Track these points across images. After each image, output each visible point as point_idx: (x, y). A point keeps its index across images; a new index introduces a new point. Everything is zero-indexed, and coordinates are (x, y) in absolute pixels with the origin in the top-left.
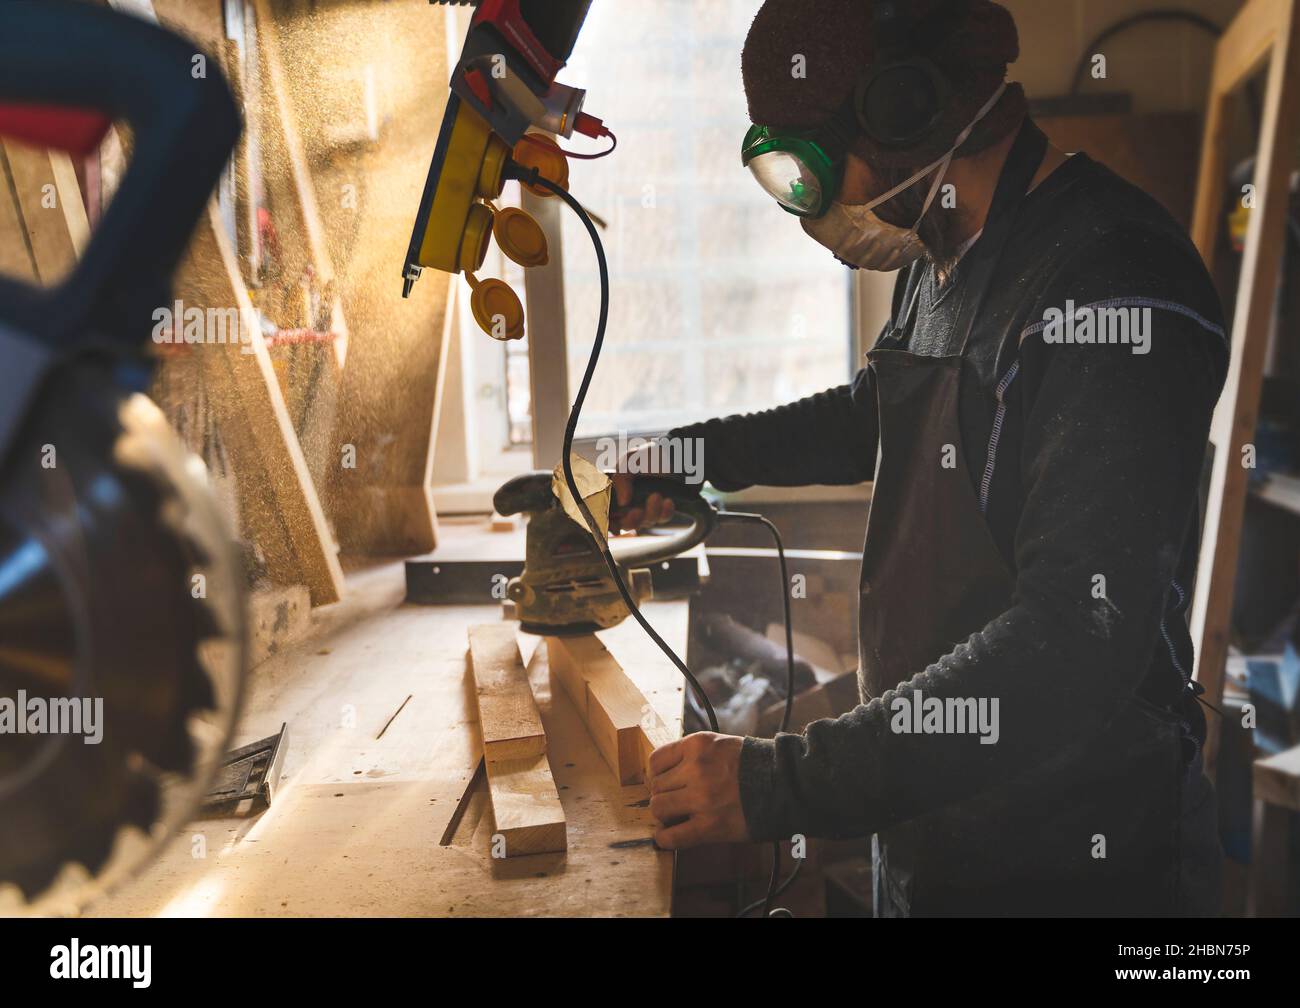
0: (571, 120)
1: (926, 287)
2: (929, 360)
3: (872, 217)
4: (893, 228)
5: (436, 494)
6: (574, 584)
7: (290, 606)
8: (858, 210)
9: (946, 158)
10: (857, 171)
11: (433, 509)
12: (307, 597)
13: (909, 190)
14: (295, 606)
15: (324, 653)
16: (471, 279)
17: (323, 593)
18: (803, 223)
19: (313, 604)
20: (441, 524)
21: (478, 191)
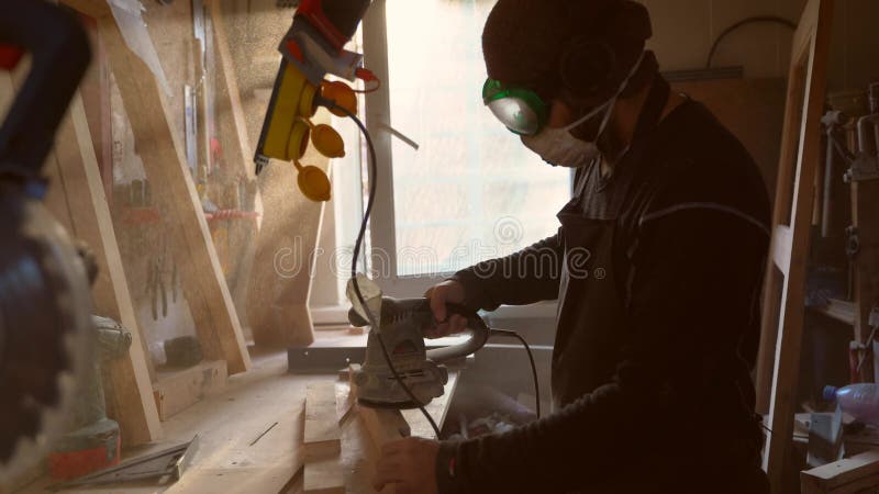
0: (353, 71)
1: (593, 176)
2: (597, 221)
3: (569, 136)
4: (581, 143)
5: (312, 312)
6: (407, 375)
7: (213, 372)
8: (560, 131)
9: (613, 101)
10: (559, 109)
11: (311, 321)
12: (225, 368)
13: (591, 119)
14: (217, 372)
15: (232, 400)
16: (298, 165)
17: (236, 366)
18: (522, 139)
19: (230, 373)
20: (316, 330)
21: (298, 113)
